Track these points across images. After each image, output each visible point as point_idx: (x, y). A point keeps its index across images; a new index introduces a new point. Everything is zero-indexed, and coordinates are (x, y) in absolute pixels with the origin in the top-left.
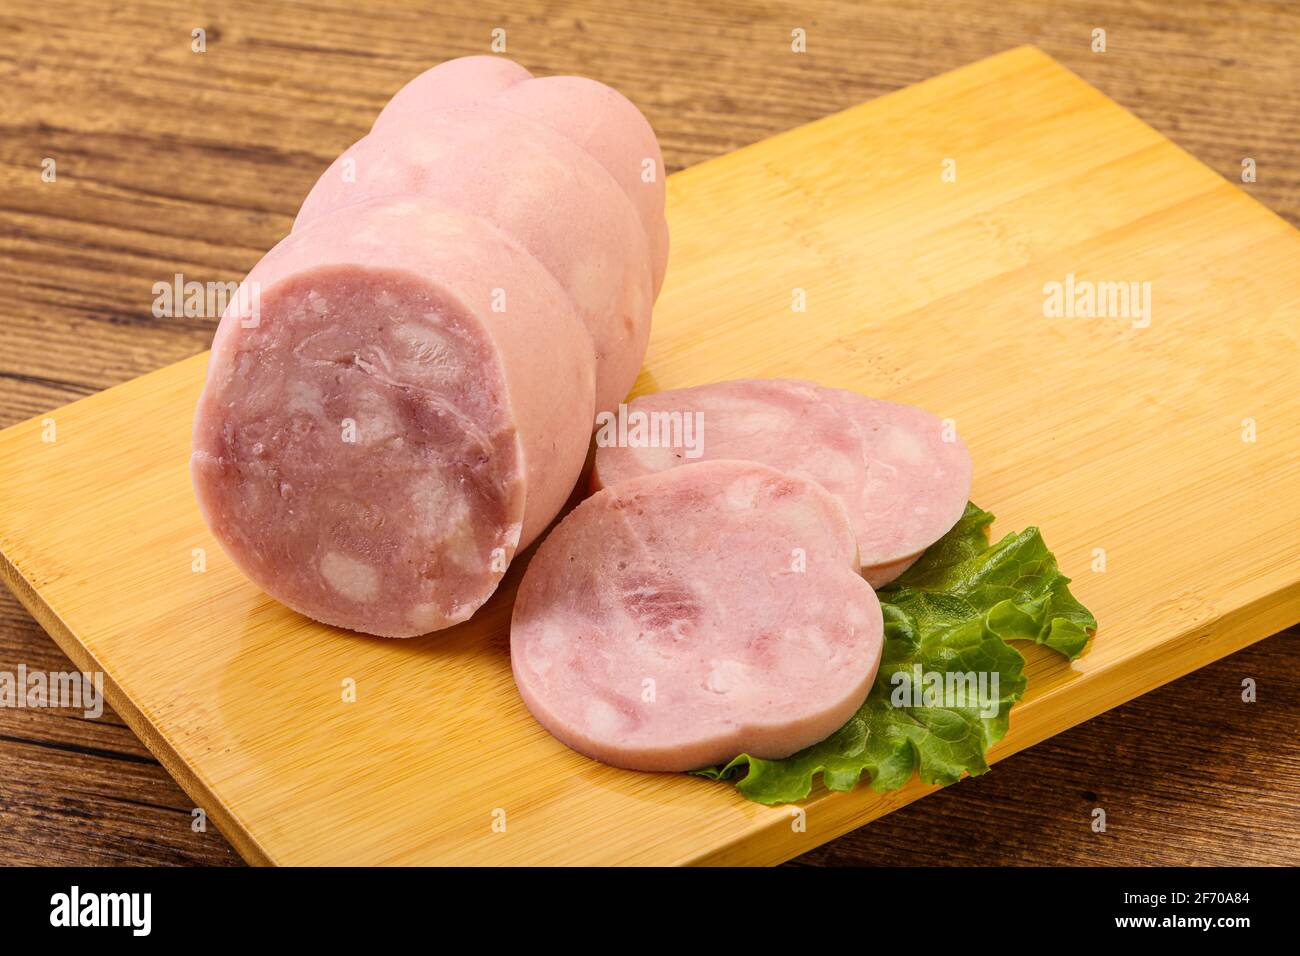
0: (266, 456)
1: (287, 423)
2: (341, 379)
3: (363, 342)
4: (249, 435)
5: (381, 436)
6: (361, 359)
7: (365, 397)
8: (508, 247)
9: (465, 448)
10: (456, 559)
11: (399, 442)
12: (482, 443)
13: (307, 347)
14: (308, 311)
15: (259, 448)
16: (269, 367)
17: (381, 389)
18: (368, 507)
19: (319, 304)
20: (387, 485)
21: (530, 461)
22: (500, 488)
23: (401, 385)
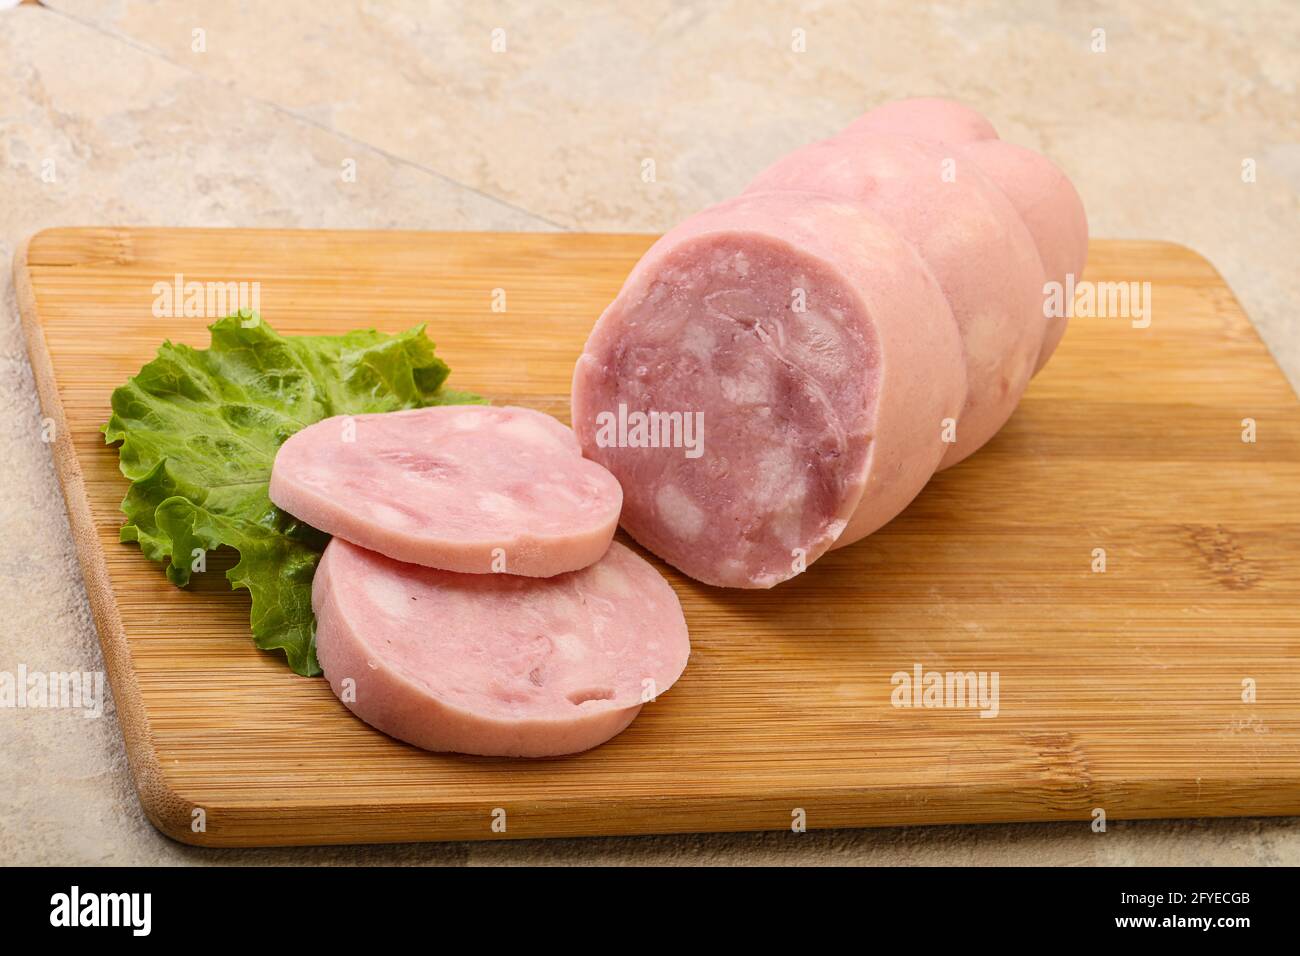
0: (646, 380)
1: (674, 358)
2: (736, 338)
3: (768, 312)
4: (638, 357)
5: (753, 400)
6: (761, 327)
7: (752, 361)
8: (925, 278)
9: (822, 438)
10: (778, 531)
11: (766, 412)
12: (839, 439)
13: (717, 298)
14: (731, 268)
15: (643, 370)
16: (678, 304)
17: (769, 361)
18: (718, 458)
19: (742, 266)
20: (743, 444)
22: (840, 484)
23: (787, 362)
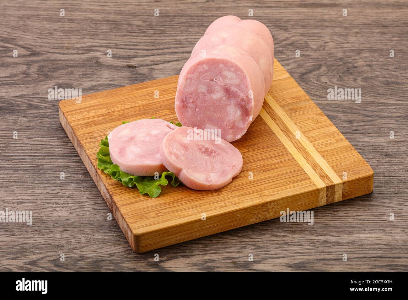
21: (254, 102)
